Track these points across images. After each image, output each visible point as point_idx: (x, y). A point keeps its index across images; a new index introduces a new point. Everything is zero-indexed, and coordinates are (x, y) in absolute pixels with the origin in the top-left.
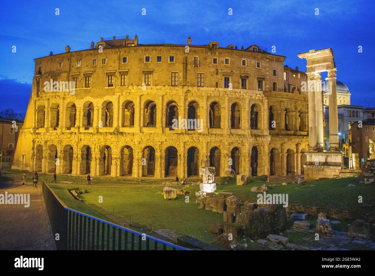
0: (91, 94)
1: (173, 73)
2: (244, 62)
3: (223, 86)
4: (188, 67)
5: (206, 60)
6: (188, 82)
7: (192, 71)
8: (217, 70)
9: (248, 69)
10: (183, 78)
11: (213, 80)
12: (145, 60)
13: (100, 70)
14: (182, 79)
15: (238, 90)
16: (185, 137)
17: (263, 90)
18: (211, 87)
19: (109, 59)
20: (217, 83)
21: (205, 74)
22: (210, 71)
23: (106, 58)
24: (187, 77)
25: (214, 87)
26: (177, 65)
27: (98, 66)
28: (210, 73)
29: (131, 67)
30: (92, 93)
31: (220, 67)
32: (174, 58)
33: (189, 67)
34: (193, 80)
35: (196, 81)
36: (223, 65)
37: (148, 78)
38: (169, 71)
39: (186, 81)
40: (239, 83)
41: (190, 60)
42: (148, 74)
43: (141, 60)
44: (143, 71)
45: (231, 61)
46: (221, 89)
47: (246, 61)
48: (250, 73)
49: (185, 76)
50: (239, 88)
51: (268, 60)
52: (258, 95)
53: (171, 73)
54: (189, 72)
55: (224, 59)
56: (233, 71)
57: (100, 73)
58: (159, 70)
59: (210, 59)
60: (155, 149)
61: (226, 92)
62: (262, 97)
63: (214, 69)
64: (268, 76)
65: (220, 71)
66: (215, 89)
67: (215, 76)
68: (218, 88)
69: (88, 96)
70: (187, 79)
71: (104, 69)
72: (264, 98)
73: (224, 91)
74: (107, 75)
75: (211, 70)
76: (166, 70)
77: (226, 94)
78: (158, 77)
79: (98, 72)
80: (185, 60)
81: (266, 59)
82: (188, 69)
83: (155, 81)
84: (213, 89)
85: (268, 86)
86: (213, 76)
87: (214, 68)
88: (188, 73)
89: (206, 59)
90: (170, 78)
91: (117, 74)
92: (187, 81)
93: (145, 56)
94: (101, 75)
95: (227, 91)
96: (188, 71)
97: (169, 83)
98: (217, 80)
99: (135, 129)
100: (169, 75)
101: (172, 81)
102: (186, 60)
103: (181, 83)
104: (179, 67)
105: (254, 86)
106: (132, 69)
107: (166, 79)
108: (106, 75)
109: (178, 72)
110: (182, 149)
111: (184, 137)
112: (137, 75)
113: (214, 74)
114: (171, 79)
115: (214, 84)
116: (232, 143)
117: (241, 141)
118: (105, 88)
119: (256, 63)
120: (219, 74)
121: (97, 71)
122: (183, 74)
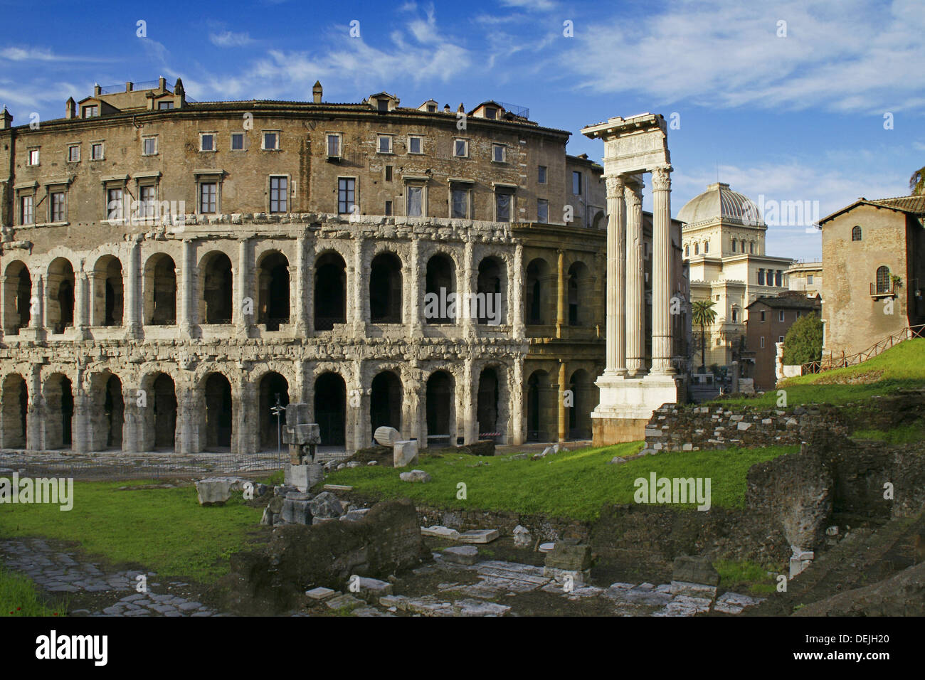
0: (66, 239)
1: (273, 180)
2: (460, 146)
3: (405, 212)
4: (312, 164)
5: (361, 144)
6: (314, 203)
7: (324, 174)
8: (389, 169)
9: (470, 167)
10: (301, 191)
11: (379, 194)
12: (201, 145)
13: (89, 174)
14: (299, 196)
15: (445, 222)
17: (512, 221)
18: (373, 213)
19: (111, 145)
20: (388, 204)
21: (357, 179)
22: (370, 171)
23: (104, 141)
24: (311, 188)
25: (381, 214)
26: (283, 156)
27: (83, 165)
28: (371, 176)
29: (166, 164)
30: (69, 235)
31: (397, 160)
32: (277, 137)
33: (315, 161)
34: (325, 197)
35: (333, 201)
36: (405, 155)
37: (209, 194)
38: (263, 172)
39: (308, 200)
40: (447, 201)
41: (320, 144)
42: (209, 184)
43: (190, 146)
44: (198, 176)
45: (428, 145)
46: (399, 220)
47: (466, 144)
48: (476, 176)
49: (305, 187)
50: (447, 217)
51: (525, 142)
52: (498, 233)
53: (268, 179)
54: (315, 175)
55: (409, 140)
56: (432, 170)
57: (89, 182)
58: (238, 172)
59: (371, 140)
60: (229, 379)
61: (412, 226)
62: (509, 238)
63: (380, 168)
64: (524, 183)
65: (396, 171)
66: (384, 219)
67: (385, 183)
68: (392, 217)
69: (58, 244)
70: (311, 194)
71: (98, 171)
72: (513, 240)
73: (407, 225)
74: (105, 189)
75: (372, 169)
76: (254, 172)
77: (411, 232)
78: (236, 189)
79: (83, 180)
80: (305, 145)
81: (519, 139)
82: (312, 168)
83: (229, 201)
84: (379, 219)
85: (523, 210)
86: (377, 186)
87: (381, 165)
88: (314, 177)
89: (359, 140)
90: (266, 191)
91: (132, 186)
92: (311, 200)
93: (201, 135)
94: (90, 189)
95: (417, 224)
96: (312, 172)
97: (264, 207)
98: (389, 195)
99: (180, 329)
100: (265, 185)
101: (271, 200)
102: (309, 145)
103: (296, 206)
104: (289, 163)
105: (488, 210)
106: (168, 170)
107: (255, 196)
108: (102, 187)
109: (286, 177)
110: (299, 379)
112: (181, 186)
113: (381, 180)
114: (269, 194)
116: (429, 361)
117: (452, 354)
118: (102, 221)
119: (493, 150)
120: (394, 181)
121: (81, 177)
122: (302, 180)
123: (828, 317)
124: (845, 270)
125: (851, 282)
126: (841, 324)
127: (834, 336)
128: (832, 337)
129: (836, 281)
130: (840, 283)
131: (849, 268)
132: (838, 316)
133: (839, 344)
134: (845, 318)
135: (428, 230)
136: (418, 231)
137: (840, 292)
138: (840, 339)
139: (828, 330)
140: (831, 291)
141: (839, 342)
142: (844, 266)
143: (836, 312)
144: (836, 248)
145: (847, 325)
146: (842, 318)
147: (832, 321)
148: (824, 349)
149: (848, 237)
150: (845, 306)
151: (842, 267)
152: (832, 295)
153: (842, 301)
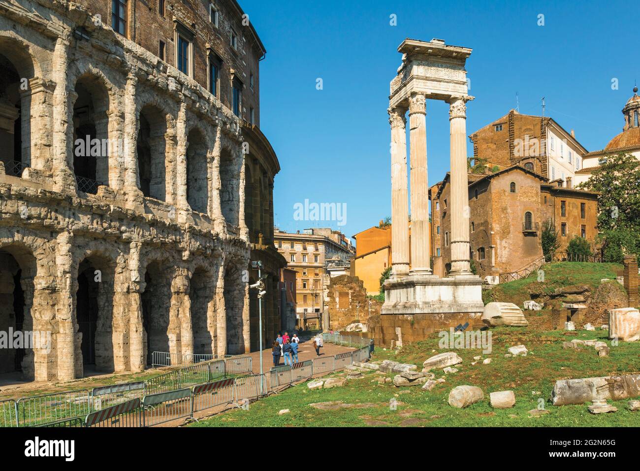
18: (148, 48)
50: (206, 88)
66: (159, 62)
72: (241, 138)
77: (181, 91)
86: (152, 14)
95: (186, 84)
115: (156, 43)
123: (496, 244)
124: (507, 212)
125: (510, 220)
126: (505, 250)
127: (501, 258)
128: (499, 258)
129: (501, 219)
130: (504, 221)
131: (509, 211)
132: (503, 244)
133: (503, 263)
134: (506, 245)
136: (186, 93)
137: (504, 226)
138: (504, 260)
140: (498, 226)
141: (503, 262)
142: (506, 209)
143: (501, 240)
144: (500, 195)
145: (508, 250)
146: (505, 245)
147: (499, 247)
148: (493, 267)
149: (508, 189)
150: (506, 237)
151: (504, 209)
152: (498, 229)
153: (505, 233)
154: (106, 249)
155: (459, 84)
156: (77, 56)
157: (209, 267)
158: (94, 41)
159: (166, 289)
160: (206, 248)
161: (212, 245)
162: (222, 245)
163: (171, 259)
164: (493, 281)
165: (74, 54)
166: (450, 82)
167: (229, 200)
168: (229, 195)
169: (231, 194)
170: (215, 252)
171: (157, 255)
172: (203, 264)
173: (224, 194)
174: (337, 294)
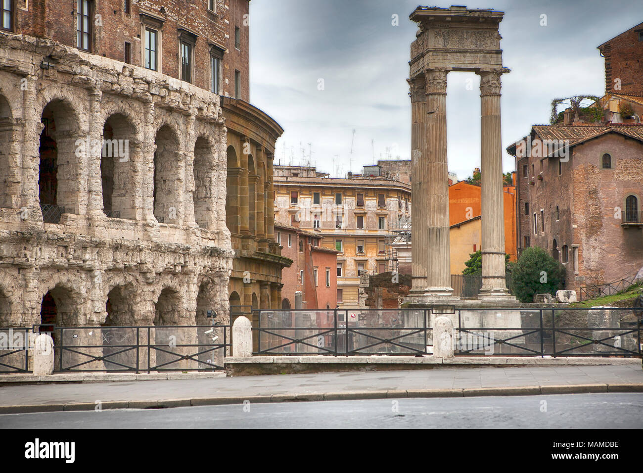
6: (49, 25)
10: (34, 2)
11: (118, 30)
15: (176, 84)
16: (43, 248)
17: (221, 93)
18: (113, 57)
20: (127, 46)
21: (97, 2)
25: (120, 59)
28: (110, 1)
34: (63, 19)
35: (71, 26)
39: (43, 18)
40: (178, 57)
46: (137, 72)
50: (177, 78)
52: (212, 108)
61: (148, 83)
62: (219, 115)
64: (227, 46)
65: (134, 2)
66: (124, 67)
67: (124, 17)
70: (47, 10)
72: (221, 120)
73: (146, 80)
77: (148, 91)
85: (227, 82)
86: (118, 17)
92: (46, 20)
95: (154, 81)
98: (128, 34)
103: (27, 24)
105: (205, 74)
111: (40, 249)
113: (121, 11)
115: (121, 48)
120: (133, 15)
123: (580, 243)
124: (596, 196)
125: (602, 208)
126: (594, 251)
127: (587, 262)
128: (585, 263)
129: (587, 207)
130: (592, 209)
131: (600, 194)
132: (591, 242)
133: (591, 270)
134: (597, 244)
135: (163, 92)
136: (153, 91)
137: (592, 217)
138: (593, 265)
139: (580, 256)
140: (583, 216)
141: (592, 268)
142: (595, 192)
143: (588, 238)
144: (587, 173)
145: (599, 251)
146: (594, 244)
147: (584, 246)
148: (577, 275)
149: (599, 163)
150: (597, 232)
151: (593, 193)
152: (583, 221)
153: (594, 227)
154: (69, 281)
155: (490, 53)
156: (44, 85)
157: (178, 286)
158: (60, 67)
159: (127, 317)
160: (175, 266)
161: (182, 262)
162: (195, 258)
163: (134, 283)
164: (566, 298)
165: (41, 84)
166: (478, 53)
167: (206, 197)
168: (206, 191)
169: (208, 189)
170: (185, 269)
171: (119, 280)
172: (171, 285)
173: (200, 189)
174: (381, 302)
